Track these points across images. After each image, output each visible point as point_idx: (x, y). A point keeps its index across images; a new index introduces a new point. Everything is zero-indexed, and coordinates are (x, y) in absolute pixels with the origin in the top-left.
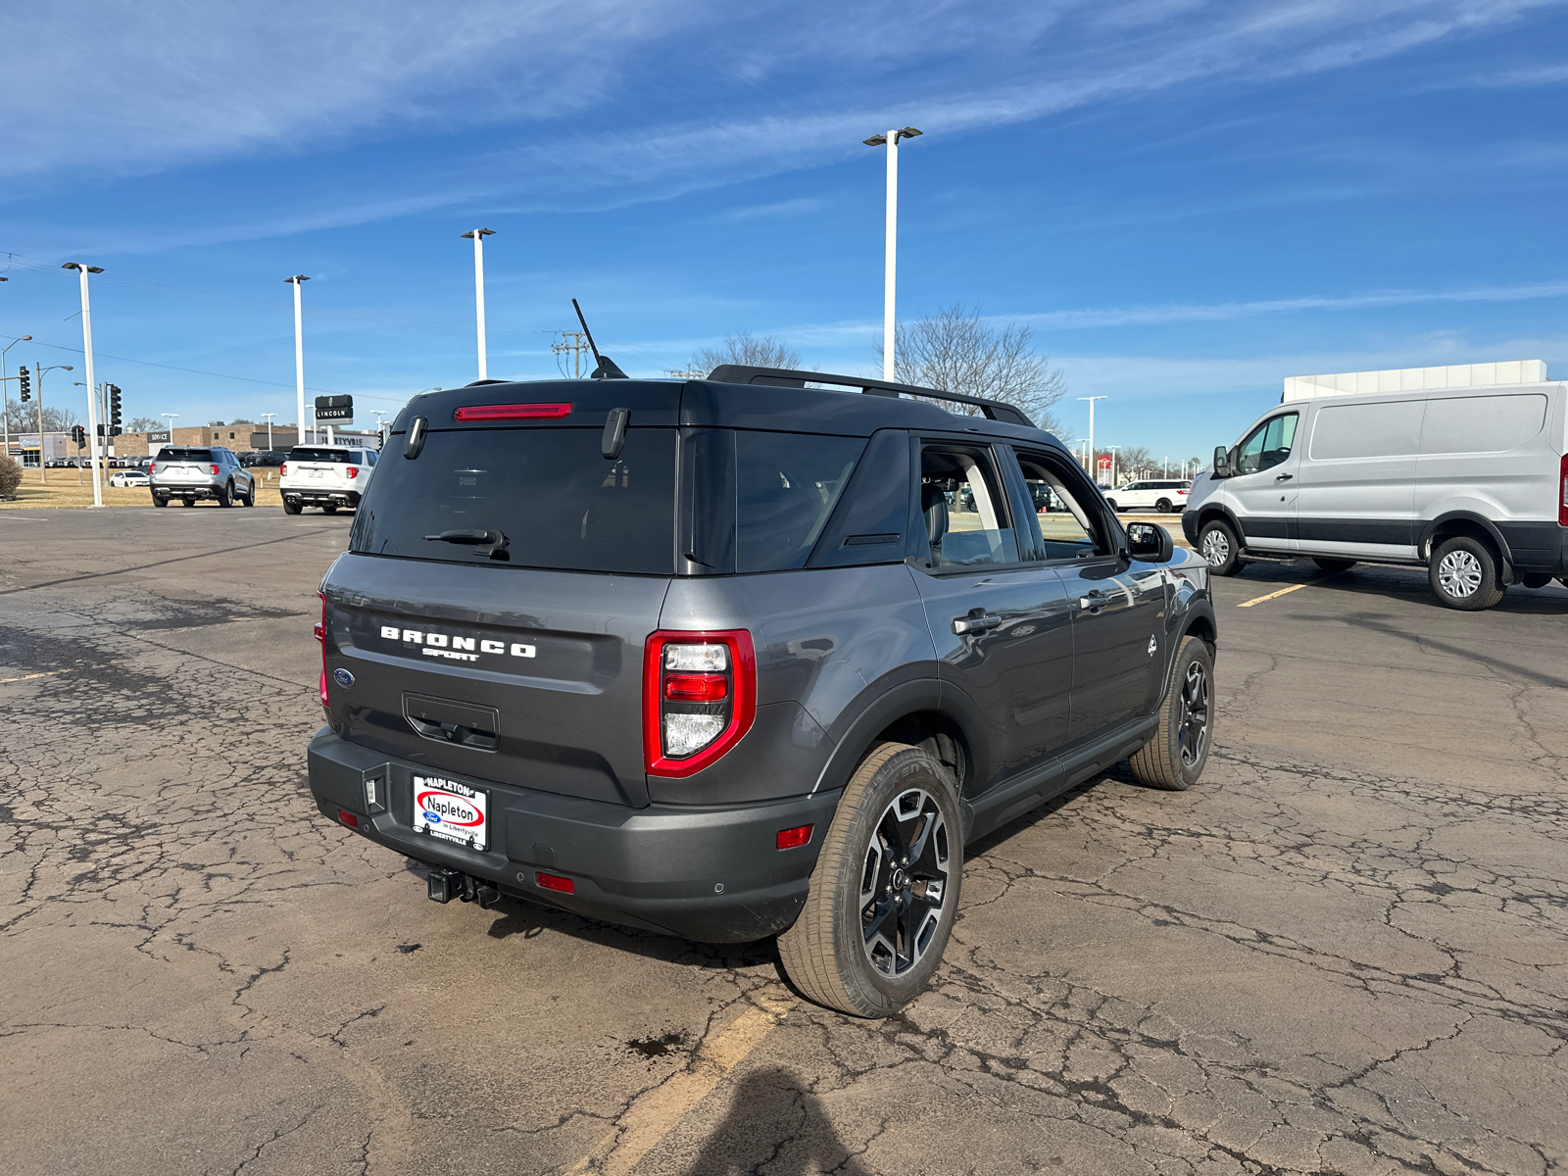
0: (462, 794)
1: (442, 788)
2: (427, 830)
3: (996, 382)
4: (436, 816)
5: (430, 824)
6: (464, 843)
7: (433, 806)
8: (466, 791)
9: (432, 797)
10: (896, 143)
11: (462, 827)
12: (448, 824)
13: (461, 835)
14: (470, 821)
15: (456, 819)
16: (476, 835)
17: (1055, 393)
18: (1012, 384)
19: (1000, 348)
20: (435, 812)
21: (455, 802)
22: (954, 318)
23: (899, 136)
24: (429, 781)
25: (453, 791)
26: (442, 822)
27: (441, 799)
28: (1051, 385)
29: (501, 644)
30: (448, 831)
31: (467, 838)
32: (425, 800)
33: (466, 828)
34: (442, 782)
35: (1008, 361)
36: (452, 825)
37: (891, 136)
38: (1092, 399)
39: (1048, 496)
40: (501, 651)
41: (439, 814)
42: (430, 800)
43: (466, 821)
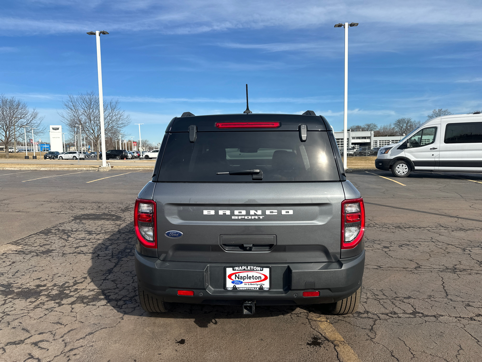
0: (256, 270)
1: (244, 270)
2: (235, 288)
3: (109, 117)
4: (239, 281)
5: (236, 285)
6: (258, 289)
7: (238, 278)
8: (259, 269)
9: (237, 275)
10: (100, 35)
11: (255, 283)
12: (247, 284)
13: (255, 286)
14: (260, 280)
15: (252, 280)
16: (264, 285)
17: (128, 122)
18: (114, 118)
19: (109, 106)
20: (240, 280)
21: (250, 274)
22: (92, 96)
23: (100, 33)
24: (236, 268)
25: (251, 270)
26: (244, 284)
27: (242, 275)
28: (127, 119)
29: (276, 211)
30: (247, 286)
31: (259, 286)
32: (233, 277)
33: (257, 283)
34: (243, 268)
35: (112, 111)
36: (249, 284)
37: (97, 33)
38: (139, 124)
39: (127, 154)
40: (276, 214)
41: (242, 280)
42: (236, 275)
43: (258, 280)
